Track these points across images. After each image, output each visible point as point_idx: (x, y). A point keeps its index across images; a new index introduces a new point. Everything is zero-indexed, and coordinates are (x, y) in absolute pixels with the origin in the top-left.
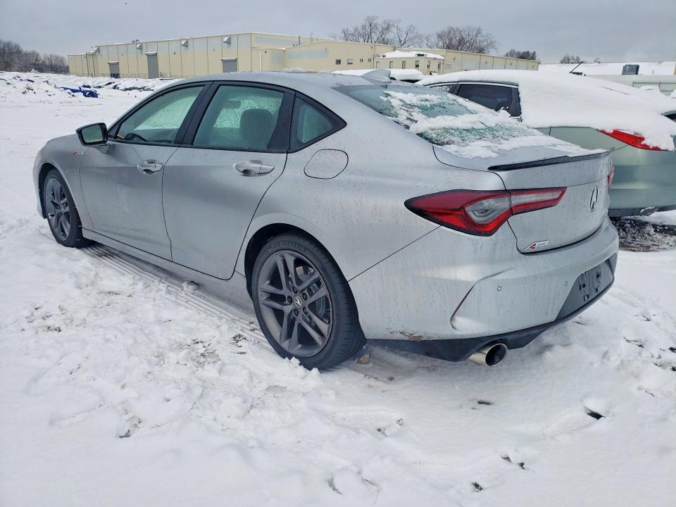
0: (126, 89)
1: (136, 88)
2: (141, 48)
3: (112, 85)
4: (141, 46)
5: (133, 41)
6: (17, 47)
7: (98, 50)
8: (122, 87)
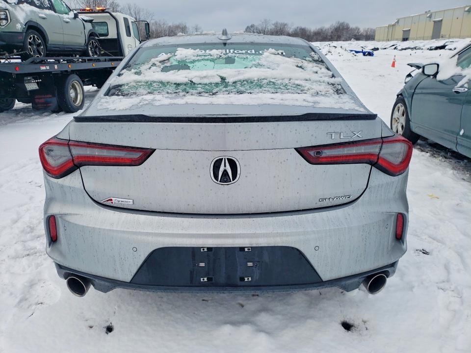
0: (403, 49)
1: (409, 48)
2: (430, 17)
3: (394, 47)
4: (431, 15)
5: (426, 12)
6: (347, 25)
7: (398, 22)
8: (399, 48)
